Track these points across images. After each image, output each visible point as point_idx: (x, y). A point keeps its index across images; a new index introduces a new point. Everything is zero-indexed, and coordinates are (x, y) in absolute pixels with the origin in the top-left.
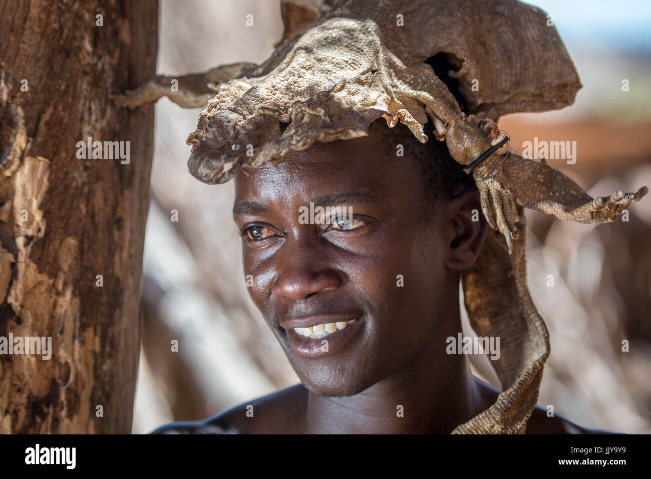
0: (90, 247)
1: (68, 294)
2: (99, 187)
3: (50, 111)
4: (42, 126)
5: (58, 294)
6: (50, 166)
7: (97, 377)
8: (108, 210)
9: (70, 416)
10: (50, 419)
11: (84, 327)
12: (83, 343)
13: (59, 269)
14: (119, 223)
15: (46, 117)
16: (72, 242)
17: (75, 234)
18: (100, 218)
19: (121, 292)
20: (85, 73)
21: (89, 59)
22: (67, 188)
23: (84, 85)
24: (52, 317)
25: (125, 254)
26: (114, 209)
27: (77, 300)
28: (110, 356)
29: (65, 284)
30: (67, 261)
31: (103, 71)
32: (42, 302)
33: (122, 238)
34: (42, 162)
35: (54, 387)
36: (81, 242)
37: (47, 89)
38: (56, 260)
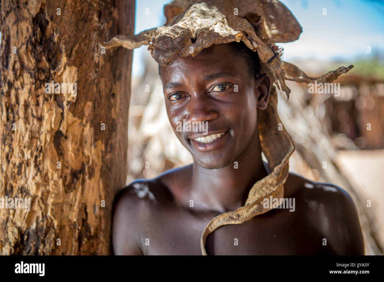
0: (99, 106)
1: (88, 126)
2: (102, 80)
3: (77, 46)
4: (74, 53)
5: (84, 126)
6: (78, 71)
7: (103, 161)
8: (108, 90)
9: (90, 178)
10: (81, 180)
11: (96, 140)
12: (95, 147)
13: (84, 115)
14: (114, 95)
15: (76, 48)
16: (90, 104)
17: (91, 100)
18: (103, 94)
19: (116, 125)
20: (95, 30)
21: (96, 24)
22: (86, 80)
23: (94, 36)
24: (82, 136)
25: (117, 109)
26: (111, 90)
27: (92, 129)
28: (110, 152)
29: (87, 122)
30: (87, 111)
31: (104, 29)
32: (77, 129)
33: (115, 102)
34: (74, 69)
35: (83, 165)
36: (94, 104)
37: (76, 36)
38: (83, 111)
